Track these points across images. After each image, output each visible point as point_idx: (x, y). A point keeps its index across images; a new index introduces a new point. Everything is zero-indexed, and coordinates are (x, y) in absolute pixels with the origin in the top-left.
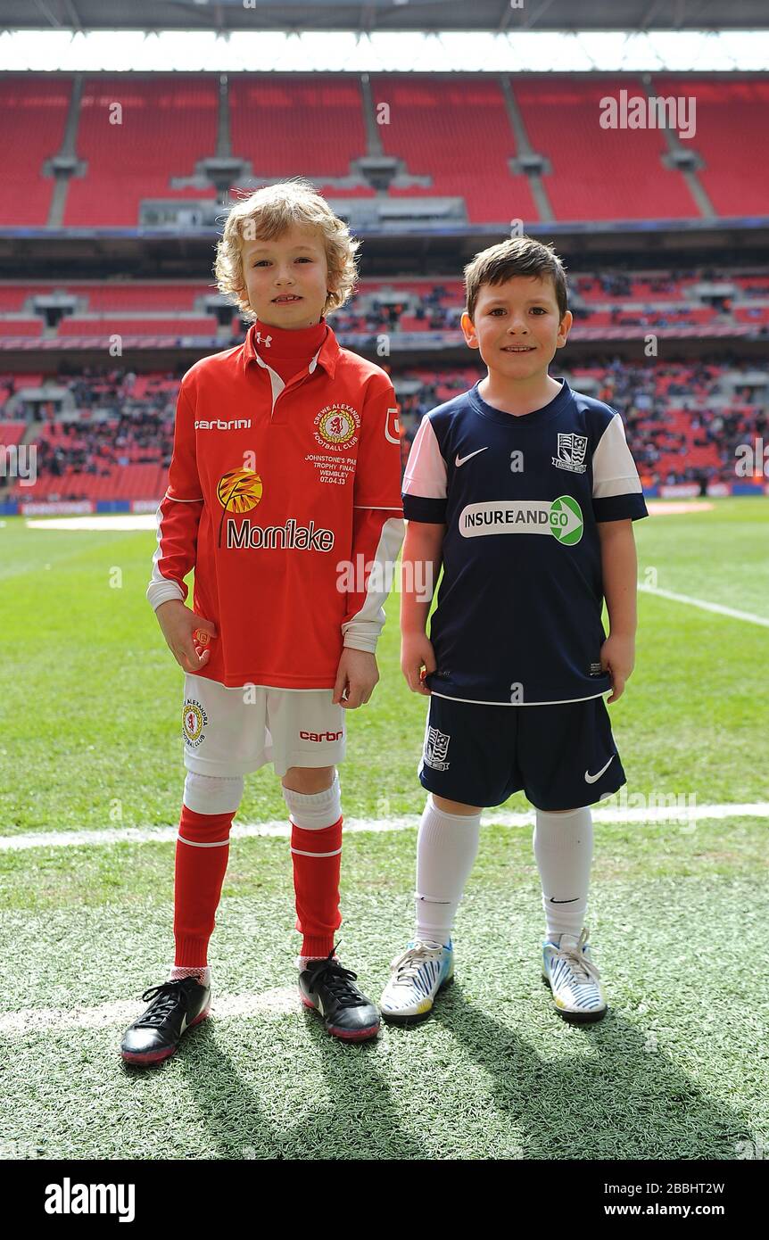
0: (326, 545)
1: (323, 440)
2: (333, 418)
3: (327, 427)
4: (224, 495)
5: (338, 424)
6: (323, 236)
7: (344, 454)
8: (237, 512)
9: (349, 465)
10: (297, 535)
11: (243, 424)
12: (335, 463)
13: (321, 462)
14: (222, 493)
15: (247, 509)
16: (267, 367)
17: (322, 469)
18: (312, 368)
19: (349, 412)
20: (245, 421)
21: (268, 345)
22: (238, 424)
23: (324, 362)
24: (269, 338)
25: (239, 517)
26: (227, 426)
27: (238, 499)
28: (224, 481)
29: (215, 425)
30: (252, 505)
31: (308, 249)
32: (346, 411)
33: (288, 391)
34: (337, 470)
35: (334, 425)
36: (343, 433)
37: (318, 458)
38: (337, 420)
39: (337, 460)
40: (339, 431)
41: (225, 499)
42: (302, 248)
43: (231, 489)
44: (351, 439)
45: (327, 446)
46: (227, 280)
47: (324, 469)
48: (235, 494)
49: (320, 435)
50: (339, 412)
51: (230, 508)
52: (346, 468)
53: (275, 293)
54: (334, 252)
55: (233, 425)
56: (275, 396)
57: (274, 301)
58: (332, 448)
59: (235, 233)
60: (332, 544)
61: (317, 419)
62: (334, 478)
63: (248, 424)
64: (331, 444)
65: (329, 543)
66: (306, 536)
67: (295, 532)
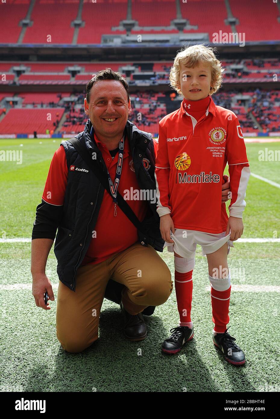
0: (217, 180)
1: (213, 141)
2: (216, 132)
3: (214, 136)
4: (177, 164)
5: (218, 135)
6: (211, 67)
7: (221, 146)
8: (182, 170)
9: (223, 149)
10: (205, 178)
11: (183, 138)
12: (218, 149)
13: (213, 149)
14: (176, 163)
15: (185, 169)
16: (190, 115)
17: (213, 152)
18: (207, 114)
19: (222, 130)
20: (184, 137)
21: (189, 108)
22: (181, 138)
23: (211, 111)
24: (189, 105)
25: (182, 172)
26: (178, 140)
27: (182, 165)
28: (177, 159)
29: (173, 140)
30: (187, 167)
31: (205, 72)
32: (220, 129)
33: (198, 124)
34: (219, 152)
35: (216, 135)
36: (220, 138)
37: (211, 148)
38: (217, 133)
39: (219, 148)
40: (218, 137)
41: (177, 166)
42: (203, 71)
43: (180, 162)
44: (223, 140)
45: (215, 143)
46: (174, 81)
47: (214, 152)
48: (181, 163)
49: (211, 139)
50: (218, 130)
51: (179, 169)
52: (222, 151)
53: (191, 88)
54: (215, 73)
55: (180, 139)
56: (194, 125)
57: (190, 91)
58: (216, 144)
59: (178, 64)
60: (219, 180)
61: (210, 133)
62: (218, 155)
63: (185, 138)
64: (216, 142)
65: (218, 180)
66: (209, 178)
67: (204, 177)
